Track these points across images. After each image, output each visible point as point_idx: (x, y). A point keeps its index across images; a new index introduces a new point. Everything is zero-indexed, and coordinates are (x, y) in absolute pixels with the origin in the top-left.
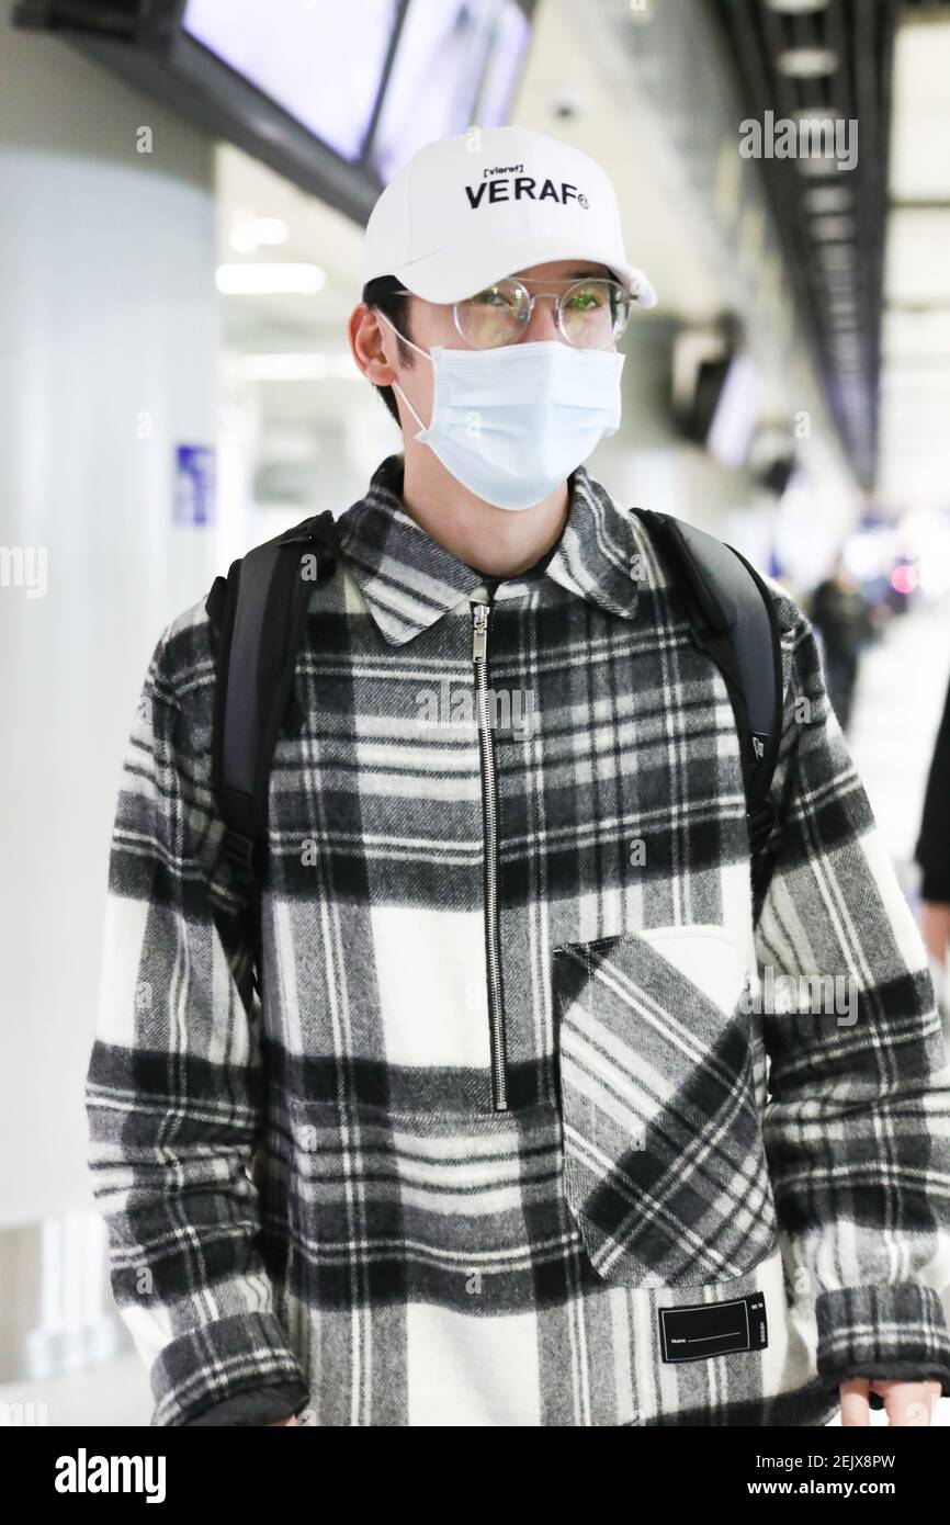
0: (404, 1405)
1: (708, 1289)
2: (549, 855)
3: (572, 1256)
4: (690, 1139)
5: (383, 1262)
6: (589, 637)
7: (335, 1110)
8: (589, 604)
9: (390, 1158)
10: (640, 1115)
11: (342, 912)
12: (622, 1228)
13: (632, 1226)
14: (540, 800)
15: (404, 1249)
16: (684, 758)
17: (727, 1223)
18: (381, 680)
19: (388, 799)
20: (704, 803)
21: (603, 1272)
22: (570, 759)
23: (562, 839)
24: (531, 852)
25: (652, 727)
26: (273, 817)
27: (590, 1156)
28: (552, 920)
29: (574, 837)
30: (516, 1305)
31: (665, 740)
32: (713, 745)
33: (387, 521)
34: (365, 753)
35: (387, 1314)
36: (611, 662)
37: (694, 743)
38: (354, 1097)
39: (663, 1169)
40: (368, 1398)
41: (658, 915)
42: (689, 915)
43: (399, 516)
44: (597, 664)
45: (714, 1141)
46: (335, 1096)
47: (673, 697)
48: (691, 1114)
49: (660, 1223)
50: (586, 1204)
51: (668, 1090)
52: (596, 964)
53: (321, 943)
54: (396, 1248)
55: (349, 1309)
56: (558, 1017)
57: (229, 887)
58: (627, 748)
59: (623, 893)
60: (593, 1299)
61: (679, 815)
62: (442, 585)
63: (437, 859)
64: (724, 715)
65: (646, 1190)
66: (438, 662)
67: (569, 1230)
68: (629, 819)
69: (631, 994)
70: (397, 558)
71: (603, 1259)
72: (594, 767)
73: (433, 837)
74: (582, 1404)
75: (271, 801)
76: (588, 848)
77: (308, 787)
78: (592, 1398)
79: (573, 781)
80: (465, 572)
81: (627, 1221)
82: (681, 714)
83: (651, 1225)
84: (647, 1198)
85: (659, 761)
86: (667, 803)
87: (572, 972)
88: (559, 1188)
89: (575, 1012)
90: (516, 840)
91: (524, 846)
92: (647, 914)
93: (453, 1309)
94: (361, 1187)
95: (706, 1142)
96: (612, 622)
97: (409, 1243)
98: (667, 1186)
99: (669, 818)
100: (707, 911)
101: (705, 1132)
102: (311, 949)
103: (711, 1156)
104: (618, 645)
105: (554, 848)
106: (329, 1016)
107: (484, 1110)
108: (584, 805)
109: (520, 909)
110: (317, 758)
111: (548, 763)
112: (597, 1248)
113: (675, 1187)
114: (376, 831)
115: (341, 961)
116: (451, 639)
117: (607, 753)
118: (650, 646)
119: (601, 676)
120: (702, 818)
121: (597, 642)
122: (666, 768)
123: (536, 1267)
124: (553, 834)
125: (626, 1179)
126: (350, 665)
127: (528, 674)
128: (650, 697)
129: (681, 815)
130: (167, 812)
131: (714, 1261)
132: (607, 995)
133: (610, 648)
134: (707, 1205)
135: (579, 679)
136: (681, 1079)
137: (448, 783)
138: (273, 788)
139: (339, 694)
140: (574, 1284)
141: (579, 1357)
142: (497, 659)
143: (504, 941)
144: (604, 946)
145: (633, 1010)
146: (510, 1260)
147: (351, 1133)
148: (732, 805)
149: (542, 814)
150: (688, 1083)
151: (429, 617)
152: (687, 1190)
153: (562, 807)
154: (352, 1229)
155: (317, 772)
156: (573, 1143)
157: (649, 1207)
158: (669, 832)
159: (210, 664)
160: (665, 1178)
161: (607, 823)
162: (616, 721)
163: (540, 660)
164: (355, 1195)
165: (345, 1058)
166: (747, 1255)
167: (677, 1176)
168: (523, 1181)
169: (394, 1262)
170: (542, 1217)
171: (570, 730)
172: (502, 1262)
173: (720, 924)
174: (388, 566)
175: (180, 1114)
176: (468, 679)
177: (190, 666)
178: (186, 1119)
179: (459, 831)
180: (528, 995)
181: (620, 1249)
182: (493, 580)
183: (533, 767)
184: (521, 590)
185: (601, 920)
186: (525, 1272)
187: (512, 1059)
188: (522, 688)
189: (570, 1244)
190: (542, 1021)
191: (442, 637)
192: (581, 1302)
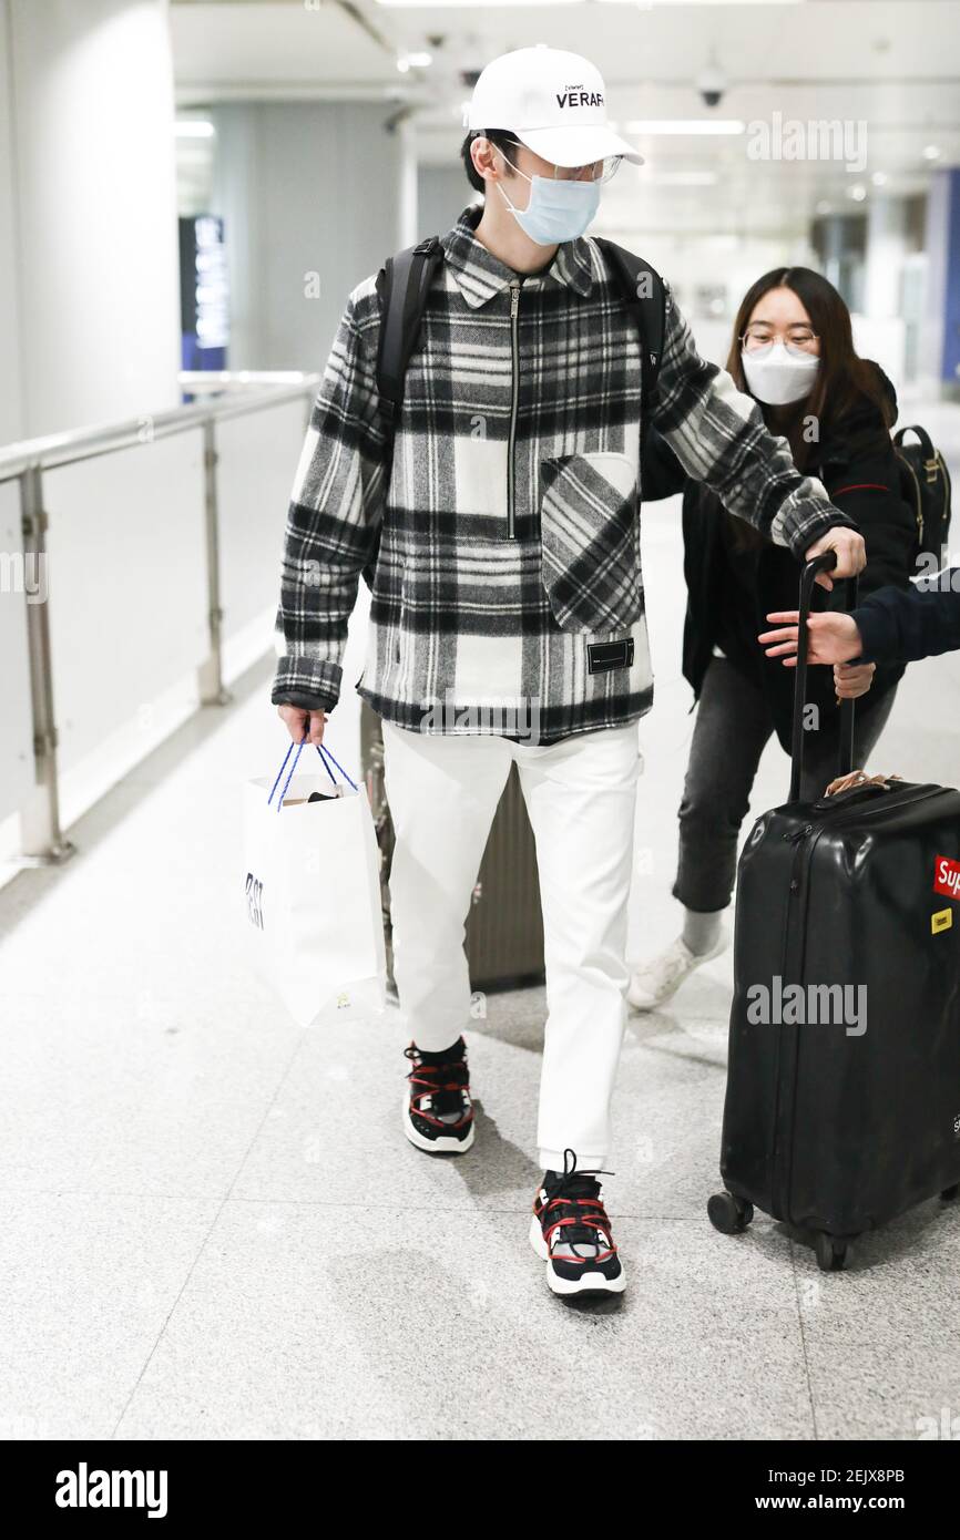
0: (453, 682)
1: (612, 634)
2: (542, 415)
3: (544, 613)
5: (448, 612)
6: (569, 307)
7: (429, 538)
8: (569, 290)
9: (454, 561)
10: (580, 545)
11: (439, 440)
12: (571, 602)
13: (576, 601)
14: (540, 388)
15: (458, 607)
16: (610, 370)
17: (621, 601)
18: (464, 326)
19: (466, 384)
20: (618, 392)
21: (561, 623)
22: (556, 368)
23: (548, 407)
24: (533, 413)
25: (596, 354)
26: (407, 393)
27: (556, 563)
28: (540, 447)
29: (555, 406)
30: (512, 632)
31: (602, 360)
32: (624, 364)
33: (469, 244)
34: (455, 362)
35: (446, 638)
36: (579, 320)
37: (615, 362)
38: (437, 531)
39: (592, 573)
40: (435, 678)
41: (591, 446)
42: (606, 448)
43: (475, 242)
44: (572, 321)
45: (617, 560)
46: (428, 530)
47: (607, 339)
48: (605, 545)
49: (589, 601)
50: (553, 587)
51: (594, 533)
52: (562, 469)
53: (427, 455)
54: (453, 607)
55: (429, 634)
56: (542, 493)
58: (583, 364)
59: (576, 435)
60: (555, 638)
61: (605, 397)
62: (496, 278)
63: (489, 414)
64: (633, 349)
65: (583, 583)
66: (493, 317)
67: (544, 600)
68: (581, 398)
69: (577, 484)
70: (474, 263)
71: (561, 617)
72: (567, 372)
73: (487, 404)
74: (544, 689)
75: (407, 386)
76: (561, 412)
77: (426, 378)
78: (549, 687)
79: (555, 378)
80: (508, 271)
81: (573, 598)
82: (610, 348)
83: (584, 601)
84: (584, 587)
85: (598, 370)
86: (600, 392)
87: (550, 471)
88: (541, 578)
89: (551, 491)
90: (526, 407)
91: (530, 410)
92: (586, 446)
93: (481, 635)
94: (438, 576)
95: (613, 559)
96: (580, 300)
97: (460, 604)
98: (593, 582)
99: (600, 399)
100: (616, 445)
101: (612, 554)
102: (422, 459)
103: (614, 566)
104: (583, 312)
105: (545, 412)
106: (428, 491)
107: (504, 538)
108: (561, 390)
109: (526, 441)
110: (430, 364)
111: (545, 370)
112: (558, 611)
113: (597, 582)
114: (459, 399)
115: (437, 465)
116: (500, 306)
117: (573, 366)
118: (597, 313)
119: (573, 327)
120: (617, 400)
121: (572, 310)
122: (601, 374)
123: (523, 615)
124: (545, 404)
125: (573, 577)
126: (449, 318)
127: (538, 325)
128: (596, 338)
129: (606, 398)
130: (344, 389)
131: (615, 620)
132: (566, 486)
133: (578, 313)
134: (613, 591)
135: (563, 328)
136: (600, 528)
137: (495, 377)
138: (408, 377)
139: (443, 332)
140: (544, 627)
141: (545, 665)
142: (522, 317)
143: (517, 457)
144: (565, 460)
145: (577, 493)
146: (511, 609)
147: (435, 548)
148: (633, 393)
149: (540, 395)
150: (605, 529)
151: (490, 294)
152: (603, 584)
153: (551, 390)
154: (434, 594)
155: (431, 371)
156: (547, 555)
157: (584, 592)
158: (600, 406)
159: (378, 315)
160: (592, 578)
161: (571, 400)
162: (579, 350)
163: (544, 318)
164: (435, 579)
165: (434, 512)
166: (629, 618)
167: (598, 576)
168: (522, 572)
169: (452, 614)
170: (530, 591)
171: (557, 354)
172: (506, 610)
173: (623, 453)
174: (469, 267)
175: (311, 541)
176: (508, 325)
177: (368, 315)
178: (313, 544)
179: (500, 401)
180: (527, 483)
181: (570, 613)
182: (522, 276)
183: (537, 371)
184: (536, 282)
185: (564, 447)
186: (517, 616)
187: (518, 514)
188: (535, 332)
189: (544, 607)
190: (534, 497)
191: (496, 304)
192: (548, 637)
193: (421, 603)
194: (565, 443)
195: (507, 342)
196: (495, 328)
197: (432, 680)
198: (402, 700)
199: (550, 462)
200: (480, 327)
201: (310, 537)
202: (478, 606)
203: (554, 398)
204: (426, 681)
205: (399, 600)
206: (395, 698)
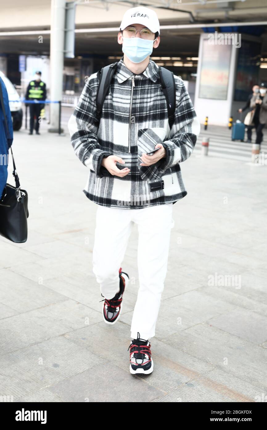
0: (111, 192)
1: (155, 180)
3: (138, 175)
6: (149, 85)
8: (149, 79)
14: (138, 108)
16: (159, 103)
18: (118, 89)
19: (116, 106)
20: (162, 110)
21: (142, 178)
22: (143, 103)
24: (136, 116)
25: (156, 98)
26: (103, 107)
28: (138, 126)
29: (143, 114)
31: (157, 100)
32: (164, 101)
34: (114, 99)
35: (111, 179)
36: (151, 89)
37: (161, 101)
41: (154, 126)
42: (159, 126)
43: (123, 64)
44: (149, 89)
47: (159, 94)
52: (144, 132)
53: (109, 125)
55: (106, 177)
58: (152, 101)
59: (149, 123)
60: (140, 182)
61: (158, 111)
62: (128, 75)
66: (126, 86)
67: (138, 171)
68: (151, 112)
69: (149, 137)
71: (142, 177)
72: (147, 104)
73: (122, 112)
75: (103, 105)
76: (145, 116)
77: (109, 102)
79: (143, 106)
80: (131, 73)
81: (147, 171)
82: (160, 97)
85: (156, 103)
87: (140, 133)
88: (137, 165)
89: (140, 139)
90: (134, 114)
92: (152, 126)
96: (152, 83)
100: (162, 126)
102: (107, 126)
104: (153, 87)
105: (140, 116)
106: (109, 136)
107: (127, 153)
108: (145, 110)
109: (134, 124)
111: (140, 103)
112: (142, 175)
114: (115, 110)
115: (111, 128)
116: (128, 83)
117: (149, 102)
118: (157, 87)
119: (149, 91)
120: (162, 112)
123: (131, 175)
124: (140, 113)
126: (114, 86)
127: (139, 89)
128: (156, 94)
130: (85, 104)
132: (146, 137)
133: (151, 87)
135: (146, 91)
137: (125, 105)
138: (104, 102)
139: (112, 90)
140: (137, 179)
141: (137, 190)
143: (132, 128)
144: (145, 130)
145: (149, 140)
148: (167, 110)
149: (138, 110)
151: (125, 80)
153: (141, 109)
155: (110, 100)
156: (139, 158)
158: (157, 114)
159: (96, 83)
161: (148, 112)
162: (151, 97)
163: (141, 87)
165: (110, 142)
166: (160, 175)
168: (132, 163)
170: (134, 168)
171: (144, 98)
173: (164, 128)
176: (130, 89)
179: (126, 112)
180: (134, 137)
181: (145, 175)
182: (135, 75)
183: (138, 103)
184: (139, 77)
186: (130, 175)
187: (132, 145)
188: (138, 92)
189: (138, 173)
190: (136, 141)
191: (126, 83)
192: (138, 182)
194: (146, 125)
195: (130, 94)
196: (126, 90)
197: (106, 191)
198: (97, 195)
199: (141, 130)
200: (122, 90)
203: (143, 112)
204: (104, 191)
206: (94, 194)
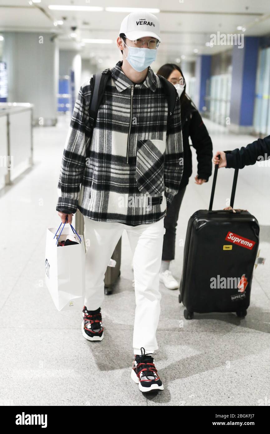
0: (108, 206)
1: (155, 195)
2: (139, 126)
3: (135, 187)
4: (155, 172)
6: (148, 94)
7: (103, 162)
8: (149, 89)
9: (110, 169)
10: (148, 168)
11: (107, 132)
12: (144, 184)
14: (139, 118)
15: (110, 183)
16: (160, 115)
17: (159, 185)
18: (117, 97)
19: (116, 115)
20: (162, 122)
21: (140, 190)
22: (144, 112)
23: (141, 124)
25: (156, 109)
26: (98, 116)
27: (140, 172)
28: (138, 136)
29: (143, 124)
30: (126, 192)
31: (158, 111)
32: (164, 113)
33: (119, 72)
34: (114, 108)
35: (106, 192)
36: (151, 99)
37: (162, 113)
38: (106, 160)
39: (151, 176)
40: (102, 204)
41: (153, 138)
42: (158, 138)
43: (121, 72)
45: (158, 172)
46: (103, 159)
47: (160, 105)
48: (155, 168)
49: (149, 184)
51: (152, 164)
52: (143, 143)
53: (104, 136)
55: (101, 191)
56: (137, 151)
57: (89, 127)
58: (152, 112)
59: (149, 134)
60: (138, 195)
62: (127, 84)
63: (123, 125)
64: (166, 109)
65: (148, 179)
66: (126, 95)
67: (135, 183)
68: (151, 123)
69: (148, 149)
70: (120, 78)
72: (147, 114)
73: (123, 122)
74: (134, 210)
75: (98, 114)
76: (145, 126)
77: (104, 112)
79: (144, 116)
80: (131, 82)
82: (160, 108)
83: (148, 184)
85: (156, 114)
86: (157, 121)
87: (140, 144)
88: (135, 176)
89: (140, 150)
93: (117, 192)
95: (157, 172)
96: (152, 93)
98: (151, 179)
100: (161, 138)
101: (157, 171)
102: (102, 136)
103: (158, 174)
104: (153, 96)
106: (103, 147)
107: (125, 164)
108: (145, 120)
109: (134, 134)
110: (106, 108)
111: (140, 113)
112: (139, 187)
114: (114, 120)
115: (106, 139)
117: (149, 112)
118: (157, 97)
119: (149, 100)
120: (161, 124)
121: (149, 95)
122: (157, 116)
123: (129, 187)
125: (145, 177)
126: (112, 94)
127: (139, 99)
128: (156, 105)
129: (158, 123)
130: (80, 114)
131: (157, 191)
132: (145, 149)
133: (151, 96)
134: (156, 182)
137: (125, 114)
138: (99, 112)
140: (135, 191)
142: (135, 96)
143: (131, 139)
144: (145, 141)
145: (148, 151)
147: (104, 165)
148: (166, 123)
149: (139, 120)
150: (155, 163)
151: (125, 88)
152: (154, 179)
153: (142, 119)
154: (103, 179)
155: (106, 110)
156: (137, 169)
157: (148, 181)
158: (157, 125)
159: (90, 92)
160: (151, 177)
161: (148, 123)
162: (151, 108)
163: (141, 97)
164: (104, 174)
165: (105, 153)
166: (161, 190)
168: (129, 174)
169: (108, 185)
170: (131, 180)
171: (144, 108)
172: (125, 185)
173: (162, 140)
175: (70, 162)
176: (130, 98)
177: (87, 92)
178: (71, 163)
179: (126, 121)
180: (133, 147)
181: (143, 187)
182: (135, 84)
183: (138, 113)
184: (139, 86)
185: (145, 137)
186: (127, 188)
187: (130, 156)
188: (138, 101)
189: (135, 185)
190: (135, 151)
191: (127, 91)
192: (136, 194)
193: (99, 181)
194: (145, 136)
195: (129, 103)
196: (126, 99)
197: (101, 205)
198: (91, 210)
199: (140, 141)
200: (122, 98)
201: (69, 160)
202: (116, 184)
203: (143, 122)
204: (99, 205)
205: (92, 180)
206: (88, 209)
